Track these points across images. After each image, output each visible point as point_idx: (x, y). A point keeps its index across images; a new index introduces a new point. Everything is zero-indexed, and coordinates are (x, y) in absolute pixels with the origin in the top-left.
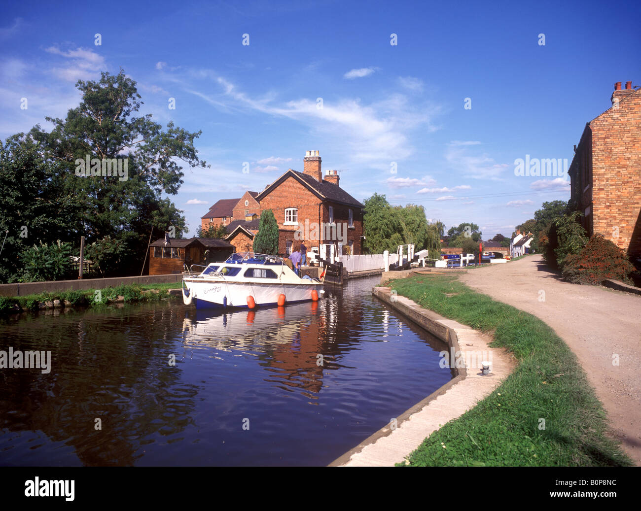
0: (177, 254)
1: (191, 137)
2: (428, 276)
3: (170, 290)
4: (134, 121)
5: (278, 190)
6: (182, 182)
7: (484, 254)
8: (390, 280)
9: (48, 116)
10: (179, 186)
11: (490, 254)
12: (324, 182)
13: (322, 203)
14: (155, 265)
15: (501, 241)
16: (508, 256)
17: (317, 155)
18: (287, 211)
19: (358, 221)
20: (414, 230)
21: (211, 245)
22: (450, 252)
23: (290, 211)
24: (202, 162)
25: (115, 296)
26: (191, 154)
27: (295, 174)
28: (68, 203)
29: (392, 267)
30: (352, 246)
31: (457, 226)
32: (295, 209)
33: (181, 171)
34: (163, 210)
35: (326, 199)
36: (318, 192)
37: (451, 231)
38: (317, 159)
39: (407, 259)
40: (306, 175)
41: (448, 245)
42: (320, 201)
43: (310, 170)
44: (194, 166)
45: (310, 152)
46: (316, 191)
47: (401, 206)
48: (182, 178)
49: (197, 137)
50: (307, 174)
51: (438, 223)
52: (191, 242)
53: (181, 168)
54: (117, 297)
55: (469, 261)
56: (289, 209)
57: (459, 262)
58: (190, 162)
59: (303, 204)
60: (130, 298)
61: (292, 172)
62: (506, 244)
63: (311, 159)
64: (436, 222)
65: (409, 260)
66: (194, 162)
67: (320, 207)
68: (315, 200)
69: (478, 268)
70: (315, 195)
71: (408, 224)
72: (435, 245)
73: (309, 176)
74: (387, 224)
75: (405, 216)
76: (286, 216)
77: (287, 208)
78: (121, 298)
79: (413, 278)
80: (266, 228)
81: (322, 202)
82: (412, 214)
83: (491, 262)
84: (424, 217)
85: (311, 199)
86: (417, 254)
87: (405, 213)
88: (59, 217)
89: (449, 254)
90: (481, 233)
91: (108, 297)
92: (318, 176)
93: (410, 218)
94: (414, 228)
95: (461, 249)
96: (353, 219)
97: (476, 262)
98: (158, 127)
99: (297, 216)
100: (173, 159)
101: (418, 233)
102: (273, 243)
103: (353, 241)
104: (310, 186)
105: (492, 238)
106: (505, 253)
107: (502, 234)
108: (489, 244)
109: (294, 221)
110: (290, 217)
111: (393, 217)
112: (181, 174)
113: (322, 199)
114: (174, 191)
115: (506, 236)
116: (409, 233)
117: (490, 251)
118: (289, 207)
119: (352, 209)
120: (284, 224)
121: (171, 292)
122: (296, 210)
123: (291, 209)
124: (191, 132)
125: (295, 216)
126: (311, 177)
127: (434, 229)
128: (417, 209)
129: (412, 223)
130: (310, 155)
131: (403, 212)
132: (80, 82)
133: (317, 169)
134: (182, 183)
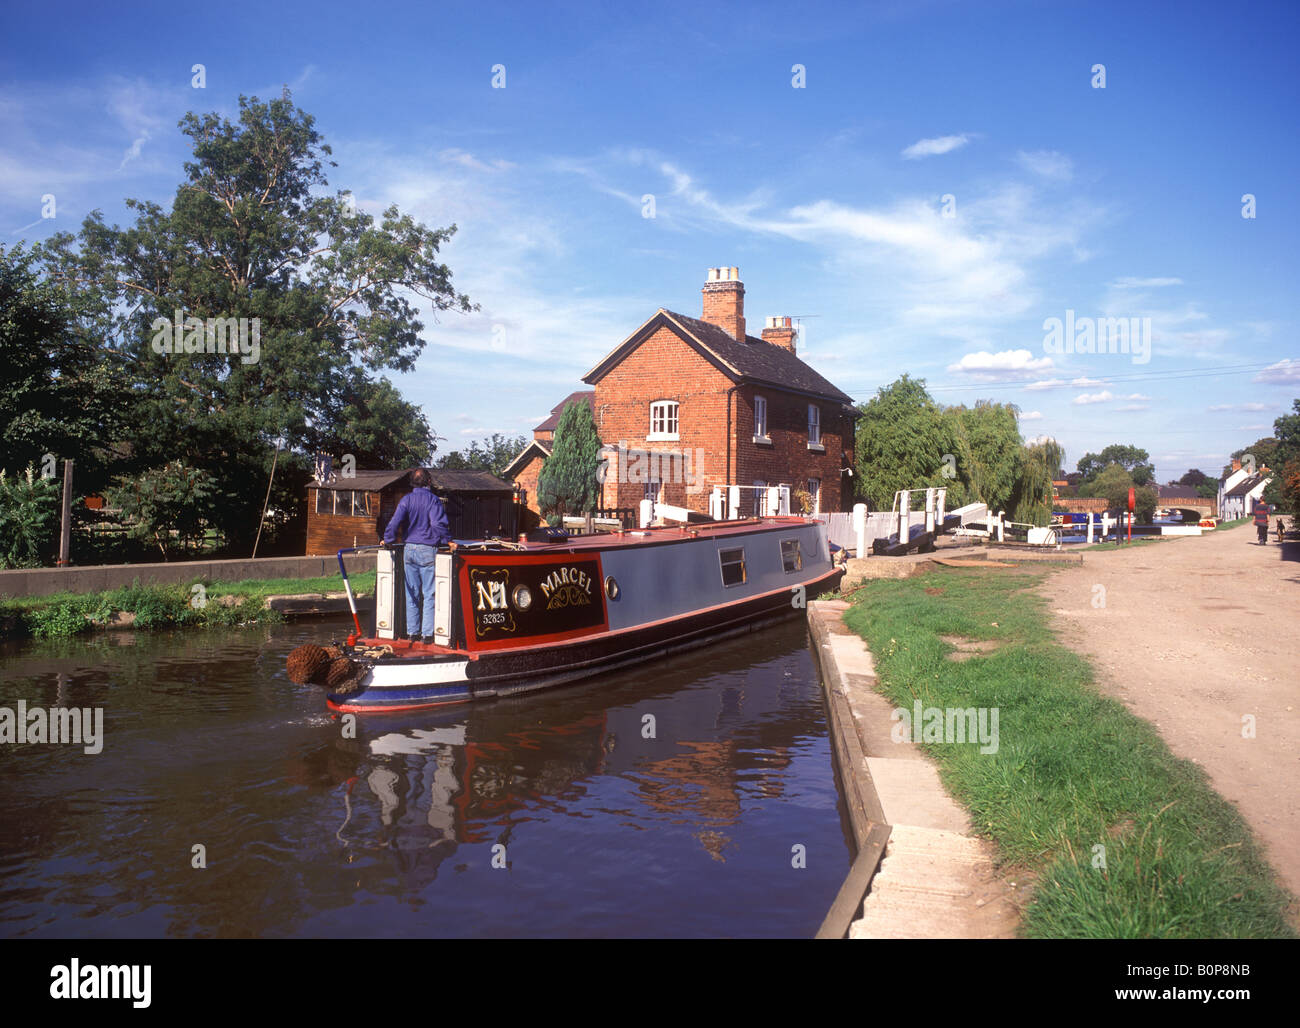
0: (363, 506)
1: (434, 239)
2: (967, 573)
3: (270, 599)
4: (310, 205)
5: (634, 360)
6: (422, 343)
7: (1159, 512)
8: (865, 581)
9: (131, 198)
10: (417, 353)
11: (1172, 513)
12: (751, 340)
13: (733, 389)
14: (320, 531)
15: (1198, 484)
16: (1210, 517)
17: (734, 278)
18: (656, 408)
19: (834, 433)
20: (990, 458)
21: (453, 487)
22: (1080, 508)
23: (662, 409)
24: (460, 297)
25: (108, 612)
26: (438, 279)
27: (673, 320)
28: (103, 385)
29: (881, 548)
30: (818, 492)
31: (1099, 452)
32: (674, 403)
33: (416, 318)
34: (370, 405)
35: (744, 378)
36: (725, 363)
37: (1085, 463)
38: (734, 287)
39: (925, 525)
40: (705, 324)
41: (1076, 492)
42: (729, 384)
43: (717, 313)
44: (444, 307)
45: (718, 271)
46: (720, 359)
47: (963, 406)
48: (419, 335)
49: (446, 239)
50: (709, 321)
51: (1047, 445)
52: (397, 478)
53: (416, 311)
54: (114, 615)
55: (1109, 529)
56: (659, 404)
57: (1085, 532)
58: (438, 299)
59: (690, 392)
60: (149, 618)
61: (666, 315)
62: (1210, 491)
63: (720, 288)
64: (1043, 441)
65: (930, 528)
66: (446, 298)
67: (729, 399)
68: (719, 382)
69: (1123, 548)
70: (718, 368)
71: (976, 445)
72: (1040, 491)
73: (712, 326)
74: (926, 446)
75: (970, 428)
76: (652, 420)
77: (654, 401)
78: (126, 618)
79: (924, 578)
80: (567, 445)
81: (734, 385)
82: (988, 422)
83: (1163, 533)
84: (1014, 428)
85: (709, 379)
86: (955, 513)
87: (970, 420)
88: (84, 417)
89: (1077, 512)
90: (1152, 468)
91: (89, 617)
92: (735, 326)
93: (984, 430)
94: (989, 454)
95: (1106, 502)
96: (821, 428)
97: (1118, 532)
98: (366, 220)
99: (677, 419)
100: (398, 290)
101: (999, 465)
102: (584, 483)
103: (820, 480)
104: (707, 348)
105: (1178, 479)
106: (1205, 511)
107: (1201, 470)
108: (1172, 491)
109: (670, 431)
110: (662, 423)
111: (940, 428)
112: (418, 326)
113: (733, 377)
114: (405, 364)
115: (1209, 475)
116: (978, 465)
117: (1171, 507)
118: (660, 400)
119: (816, 404)
120: (649, 438)
121: (273, 602)
122: (676, 407)
123: (665, 404)
124: (432, 228)
125: (673, 419)
126: (719, 329)
127: (1038, 456)
128: (999, 412)
129: (985, 443)
130: (718, 277)
131: (967, 418)
132: (189, 118)
133: (733, 310)
134: (422, 346)
